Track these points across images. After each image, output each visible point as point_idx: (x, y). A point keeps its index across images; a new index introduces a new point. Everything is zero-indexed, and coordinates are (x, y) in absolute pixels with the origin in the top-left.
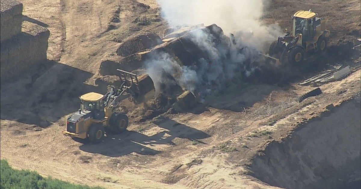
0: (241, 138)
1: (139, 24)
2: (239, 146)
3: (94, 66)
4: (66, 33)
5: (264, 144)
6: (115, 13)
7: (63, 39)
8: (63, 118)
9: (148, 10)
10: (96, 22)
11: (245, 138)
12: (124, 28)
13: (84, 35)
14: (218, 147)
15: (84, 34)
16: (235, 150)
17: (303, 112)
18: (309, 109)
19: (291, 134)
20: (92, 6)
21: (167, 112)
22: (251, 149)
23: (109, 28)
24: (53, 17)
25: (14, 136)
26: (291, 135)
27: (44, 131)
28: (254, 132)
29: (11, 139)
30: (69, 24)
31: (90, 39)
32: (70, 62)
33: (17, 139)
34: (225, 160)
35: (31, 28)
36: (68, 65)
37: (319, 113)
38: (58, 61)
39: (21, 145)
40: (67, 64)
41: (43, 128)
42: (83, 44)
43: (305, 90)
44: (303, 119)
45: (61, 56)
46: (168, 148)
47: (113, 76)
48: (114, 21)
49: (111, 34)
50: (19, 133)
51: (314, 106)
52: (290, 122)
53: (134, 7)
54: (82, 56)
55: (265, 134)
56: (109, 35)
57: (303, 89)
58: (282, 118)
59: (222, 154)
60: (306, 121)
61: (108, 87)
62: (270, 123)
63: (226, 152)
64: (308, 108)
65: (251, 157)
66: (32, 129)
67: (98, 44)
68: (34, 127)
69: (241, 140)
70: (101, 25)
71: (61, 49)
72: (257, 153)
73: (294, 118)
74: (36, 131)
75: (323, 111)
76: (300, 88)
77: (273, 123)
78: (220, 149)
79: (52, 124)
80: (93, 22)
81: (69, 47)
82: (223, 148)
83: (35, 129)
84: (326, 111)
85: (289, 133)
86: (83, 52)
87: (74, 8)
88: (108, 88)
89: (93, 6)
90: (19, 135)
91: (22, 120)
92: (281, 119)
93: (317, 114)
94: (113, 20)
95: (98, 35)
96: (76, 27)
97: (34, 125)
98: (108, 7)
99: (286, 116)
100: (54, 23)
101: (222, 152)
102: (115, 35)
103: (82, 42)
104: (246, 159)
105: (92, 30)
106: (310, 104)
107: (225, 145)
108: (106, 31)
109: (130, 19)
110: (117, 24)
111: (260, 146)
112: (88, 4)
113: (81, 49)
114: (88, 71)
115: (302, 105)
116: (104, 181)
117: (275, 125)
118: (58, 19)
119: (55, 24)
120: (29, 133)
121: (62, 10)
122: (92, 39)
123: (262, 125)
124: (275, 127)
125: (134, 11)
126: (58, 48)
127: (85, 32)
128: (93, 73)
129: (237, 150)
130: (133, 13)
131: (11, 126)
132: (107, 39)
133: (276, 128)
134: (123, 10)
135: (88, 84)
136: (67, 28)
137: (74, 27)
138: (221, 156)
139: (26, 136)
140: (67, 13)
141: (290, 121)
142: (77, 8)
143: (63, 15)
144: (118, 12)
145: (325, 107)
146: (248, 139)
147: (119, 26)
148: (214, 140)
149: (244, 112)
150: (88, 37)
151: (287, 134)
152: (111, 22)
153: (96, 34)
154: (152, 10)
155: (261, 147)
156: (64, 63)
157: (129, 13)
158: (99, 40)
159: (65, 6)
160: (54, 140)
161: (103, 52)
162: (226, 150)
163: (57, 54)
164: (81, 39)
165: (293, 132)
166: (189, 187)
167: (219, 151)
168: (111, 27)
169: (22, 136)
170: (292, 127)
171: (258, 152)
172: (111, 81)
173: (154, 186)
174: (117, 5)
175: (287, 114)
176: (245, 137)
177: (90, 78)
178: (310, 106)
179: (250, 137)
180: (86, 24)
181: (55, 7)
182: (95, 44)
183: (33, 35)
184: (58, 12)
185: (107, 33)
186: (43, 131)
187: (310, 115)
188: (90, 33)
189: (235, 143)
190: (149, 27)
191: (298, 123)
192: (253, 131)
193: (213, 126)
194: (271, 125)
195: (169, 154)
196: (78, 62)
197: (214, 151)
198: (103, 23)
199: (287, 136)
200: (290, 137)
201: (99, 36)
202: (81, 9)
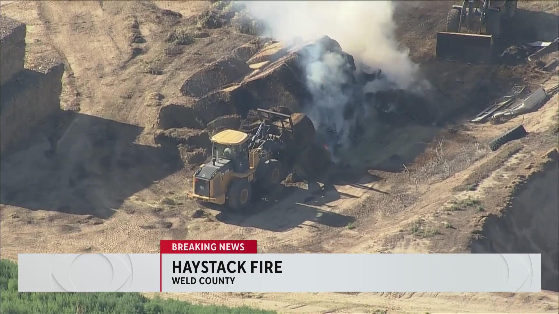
0: (437, 213)
1: (179, 44)
2: (440, 227)
3: (137, 114)
4: (70, 66)
5: (479, 221)
6: (133, 29)
7: (70, 75)
8: (127, 201)
9: (181, 20)
10: (109, 45)
11: (442, 214)
12: (156, 51)
13: (100, 67)
14: (407, 230)
15: (98, 65)
16: (437, 233)
17: (511, 165)
18: (519, 160)
19: (510, 201)
20: (90, 19)
21: (287, 180)
22: (460, 231)
23: (133, 52)
24: (38, 41)
25: (64, 235)
26: (511, 203)
27: (107, 223)
28: (452, 203)
29: (61, 239)
30: (68, 50)
31: (111, 73)
32: (97, 111)
33: (71, 240)
34: (427, 251)
35: (35, 62)
36: (96, 116)
37: (541, 164)
38: (78, 111)
39: (83, 249)
40: (94, 115)
41: (104, 218)
42: (104, 81)
43: (485, 130)
44: (519, 177)
45: (80, 103)
46: (313, 237)
47: (181, 129)
48: (136, 41)
49: (141, 62)
50: (70, 230)
51: (526, 155)
52: (500, 183)
53: (158, 17)
54: (112, 101)
55: (472, 205)
56: (137, 63)
57: (481, 129)
58: (485, 178)
59: (418, 241)
60: (524, 179)
61: (179, 147)
62: (470, 186)
63: (425, 237)
64: (517, 158)
65: (465, 242)
66: (86, 222)
67: (127, 79)
68: (90, 218)
69: (437, 216)
70: (118, 48)
71: (75, 92)
72: (472, 236)
73: (503, 176)
74: (96, 224)
75: (545, 160)
76: (475, 127)
77: (474, 186)
78: (412, 233)
79: (115, 212)
80: (105, 46)
81: (85, 87)
82: (416, 231)
83: (92, 221)
84: (549, 161)
85: (508, 201)
86: (109, 94)
87: (65, 25)
88: (179, 149)
89: (92, 20)
90: (71, 233)
91: (64, 209)
92: (483, 178)
93: (537, 167)
94: (135, 39)
95: (121, 65)
96: (82, 55)
97: (88, 215)
98: (116, 20)
99: (489, 174)
100: (45, 51)
101: (418, 238)
102: (148, 63)
103: (101, 77)
104: (460, 247)
105: (108, 58)
106: (517, 151)
107: (418, 226)
108: (131, 58)
109: (160, 37)
110: (142, 46)
111: (472, 223)
112: (83, 17)
113: (105, 89)
114: (131, 124)
115: (507, 155)
116: (241, 296)
117: (479, 188)
118: (48, 43)
119: (47, 52)
120: (86, 229)
121: (48, 28)
122: (114, 72)
123: (459, 190)
124: (480, 193)
125: (160, 23)
126: (69, 90)
127: (99, 62)
128: (141, 126)
129: (440, 234)
130: (159, 27)
131: (51, 219)
132: (138, 71)
133: (483, 194)
134: (142, 22)
135: (141, 143)
136: (68, 57)
137: (79, 55)
138: (418, 244)
139: (83, 233)
140: (58, 34)
141: (500, 181)
142: (69, 25)
143: (53, 37)
144: (136, 27)
145: (546, 155)
146: (448, 214)
147: (147, 49)
148: (379, 219)
149: (406, 171)
150: (108, 69)
151: (505, 202)
152: (132, 43)
153: (117, 64)
154: (188, 19)
155: (476, 226)
156: (89, 113)
157: (154, 26)
158: (127, 73)
159: (49, 22)
160: (129, 237)
161: (142, 91)
162: (422, 234)
163: (72, 99)
164: (97, 73)
165: (513, 198)
166: (386, 297)
167: (411, 237)
168: (137, 52)
169: (77, 233)
170: (507, 191)
171: (473, 234)
172: (184, 137)
173: (328, 299)
174: (130, 15)
175: (489, 170)
176: (442, 212)
177: (139, 134)
178: (518, 155)
179: (450, 210)
180: (95, 48)
181: (34, 24)
182: (124, 80)
183: (43, 73)
184: (43, 32)
185: (133, 61)
186: (105, 224)
187: (527, 169)
188: (108, 63)
189: (431, 222)
190: (195, 46)
191: (515, 184)
192: (449, 201)
193: (367, 197)
194: (473, 189)
195: (321, 247)
196: (109, 110)
197: (403, 238)
198: (120, 45)
199: (505, 205)
200: (511, 206)
201: (123, 67)
202: (76, 25)
